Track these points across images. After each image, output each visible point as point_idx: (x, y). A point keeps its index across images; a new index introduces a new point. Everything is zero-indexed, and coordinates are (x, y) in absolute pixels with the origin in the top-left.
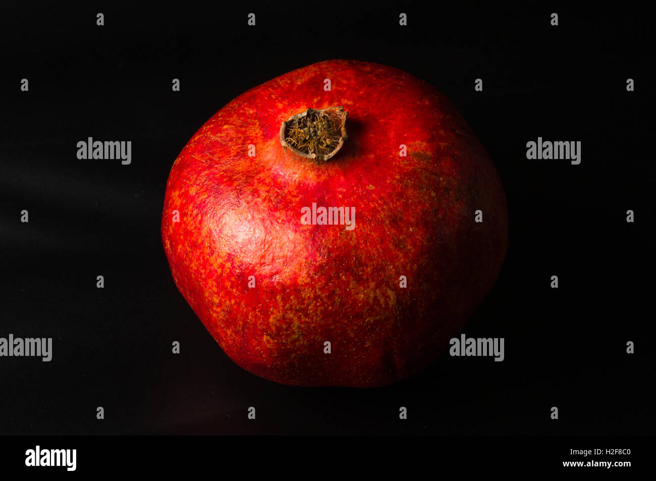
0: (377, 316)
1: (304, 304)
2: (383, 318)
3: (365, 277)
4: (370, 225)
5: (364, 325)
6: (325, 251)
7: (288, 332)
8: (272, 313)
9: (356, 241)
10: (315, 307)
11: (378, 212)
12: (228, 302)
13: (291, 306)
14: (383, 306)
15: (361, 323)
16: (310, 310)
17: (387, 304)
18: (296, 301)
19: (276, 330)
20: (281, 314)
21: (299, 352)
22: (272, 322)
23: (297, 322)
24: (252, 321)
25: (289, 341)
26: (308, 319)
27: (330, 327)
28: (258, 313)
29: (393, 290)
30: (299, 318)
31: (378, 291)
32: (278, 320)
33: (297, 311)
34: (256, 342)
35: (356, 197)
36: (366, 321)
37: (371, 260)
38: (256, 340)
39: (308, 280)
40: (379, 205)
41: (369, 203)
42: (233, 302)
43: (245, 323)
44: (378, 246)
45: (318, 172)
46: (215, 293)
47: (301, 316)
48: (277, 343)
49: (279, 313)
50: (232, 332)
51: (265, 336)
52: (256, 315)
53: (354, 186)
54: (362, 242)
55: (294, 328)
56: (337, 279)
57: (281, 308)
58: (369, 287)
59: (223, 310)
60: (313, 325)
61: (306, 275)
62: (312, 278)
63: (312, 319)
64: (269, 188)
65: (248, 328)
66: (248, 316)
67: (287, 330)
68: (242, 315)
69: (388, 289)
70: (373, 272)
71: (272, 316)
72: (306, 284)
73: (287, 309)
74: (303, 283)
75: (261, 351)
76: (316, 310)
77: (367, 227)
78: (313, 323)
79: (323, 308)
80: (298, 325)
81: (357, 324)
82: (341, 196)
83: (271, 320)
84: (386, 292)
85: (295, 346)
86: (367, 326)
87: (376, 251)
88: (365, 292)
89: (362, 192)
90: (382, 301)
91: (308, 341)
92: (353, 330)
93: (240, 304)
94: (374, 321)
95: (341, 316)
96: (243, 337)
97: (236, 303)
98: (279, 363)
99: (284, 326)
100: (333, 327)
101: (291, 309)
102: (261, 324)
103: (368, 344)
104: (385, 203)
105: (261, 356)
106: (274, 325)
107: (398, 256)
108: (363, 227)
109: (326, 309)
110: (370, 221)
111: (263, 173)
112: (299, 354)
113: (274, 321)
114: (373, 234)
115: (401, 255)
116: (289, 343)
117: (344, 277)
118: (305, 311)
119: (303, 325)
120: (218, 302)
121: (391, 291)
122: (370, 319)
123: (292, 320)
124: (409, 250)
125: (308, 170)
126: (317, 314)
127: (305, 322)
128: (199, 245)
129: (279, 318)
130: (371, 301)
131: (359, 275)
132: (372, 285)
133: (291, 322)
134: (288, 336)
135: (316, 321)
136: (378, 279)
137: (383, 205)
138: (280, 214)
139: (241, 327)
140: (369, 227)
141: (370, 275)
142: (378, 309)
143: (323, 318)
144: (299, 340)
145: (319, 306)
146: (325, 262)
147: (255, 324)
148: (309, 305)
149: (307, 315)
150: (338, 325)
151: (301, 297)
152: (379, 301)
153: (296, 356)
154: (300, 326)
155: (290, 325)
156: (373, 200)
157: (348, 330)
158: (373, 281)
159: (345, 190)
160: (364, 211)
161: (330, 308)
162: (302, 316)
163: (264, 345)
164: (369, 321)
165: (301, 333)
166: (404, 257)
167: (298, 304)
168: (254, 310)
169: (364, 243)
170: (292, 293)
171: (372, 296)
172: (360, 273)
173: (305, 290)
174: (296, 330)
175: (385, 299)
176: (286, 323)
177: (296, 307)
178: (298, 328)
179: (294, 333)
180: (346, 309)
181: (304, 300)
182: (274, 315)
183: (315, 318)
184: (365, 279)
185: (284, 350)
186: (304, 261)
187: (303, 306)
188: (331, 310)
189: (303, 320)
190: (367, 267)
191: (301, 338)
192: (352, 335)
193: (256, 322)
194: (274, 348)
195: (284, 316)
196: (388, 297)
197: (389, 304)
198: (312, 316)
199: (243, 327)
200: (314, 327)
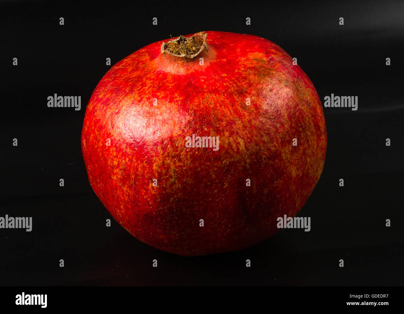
0: (231, 158)
1: (177, 151)
2: (235, 160)
3: (221, 129)
4: (224, 95)
5: (222, 166)
6: (192, 112)
7: (167, 177)
8: (155, 162)
9: (214, 105)
10: (186, 152)
11: (229, 88)
12: (124, 161)
13: (169, 153)
14: (235, 150)
15: (220, 165)
16: (182, 156)
17: (238, 149)
18: (172, 149)
19: (158, 176)
20: (161, 161)
21: (175, 196)
22: (155, 169)
23: (173, 167)
24: (141, 172)
25: (168, 185)
26: (181, 163)
27: (198, 170)
28: (145, 164)
29: (242, 138)
30: (175, 163)
31: (230, 138)
32: (160, 167)
33: (173, 157)
34: (145, 191)
35: (214, 81)
36: (224, 162)
37: (226, 117)
38: (145, 189)
39: (180, 132)
40: (230, 84)
41: (223, 84)
42: (127, 159)
43: (136, 175)
44: (230, 108)
45: (187, 67)
46: (115, 157)
47: (175, 161)
48: (160, 188)
49: (160, 160)
50: (127, 187)
51: (150, 183)
52: (144, 166)
53: (212, 75)
54: (218, 105)
55: (171, 173)
56: (201, 130)
57: (161, 156)
58: (224, 135)
59: (121, 170)
60: (185, 168)
61: (178, 129)
62: (183, 131)
63: (184, 163)
64: (153, 81)
65: (138, 180)
66: (138, 169)
67: (166, 174)
68: (134, 169)
69: (238, 137)
70: (227, 125)
71: (155, 164)
72: (179, 135)
73: (166, 156)
74: (177, 135)
75: (148, 199)
76: (187, 155)
77: (222, 97)
78: (185, 166)
79: (191, 154)
80: (174, 169)
81: (217, 165)
82: (203, 81)
83: (154, 168)
84: (237, 139)
85: (172, 190)
86: (224, 167)
87: (229, 111)
88: (222, 139)
89: (218, 78)
90: (234, 146)
91: (182, 184)
92: (214, 171)
93: (132, 160)
94: (230, 162)
95: (205, 159)
96: (135, 189)
97: (129, 160)
98: (161, 208)
99: (164, 172)
100: (199, 169)
101: (168, 156)
102: (147, 173)
103: (226, 185)
104: (234, 83)
105: (148, 204)
106: (157, 171)
107: (244, 115)
108: (219, 96)
109: (194, 154)
110: (224, 93)
111: (149, 75)
112: (176, 198)
113: (156, 168)
114: (226, 100)
115: (246, 114)
116: (168, 187)
117: (206, 128)
118: (178, 156)
119: (177, 169)
120: (117, 164)
121: (241, 139)
122: (226, 162)
123: (169, 165)
124: (252, 111)
125: (180, 67)
126: (187, 159)
127: (179, 166)
128: (104, 126)
129: (160, 165)
130: (226, 146)
131: (217, 127)
132: (227, 134)
133: (169, 168)
134: (167, 180)
135: (187, 164)
136: (231, 130)
137: (233, 84)
138: (160, 93)
139: (133, 180)
140: (223, 96)
141: (225, 127)
142: (232, 152)
143: (192, 162)
144: (175, 183)
145: (189, 151)
146: (192, 118)
147: (143, 175)
148: (181, 152)
149: (180, 160)
150: (203, 167)
151: (175, 145)
152: (231, 146)
153: (173, 200)
154: (175, 170)
155: (168, 170)
156: (226, 82)
157: (211, 172)
158: (227, 131)
159: (206, 77)
160: (220, 88)
161: (197, 153)
162: (177, 161)
163: (150, 192)
164: (226, 163)
165: (176, 177)
166: (249, 116)
167: (173, 151)
168: (142, 162)
169: (219, 106)
170: (168, 143)
171: (227, 142)
172: (218, 126)
173: (178, 139)
174: (173, 174)
175: (236, 145)
176: (165, 168)
177: (172, 154)
178: (174, 172)
179: (171, 177)
180: (208, 153)
181: (177, 148)
182: (157, 163)
183: (186, 162)
184: (222, 130)
185: (164, 194)
186: (177, 120)
187: (177, 153)
188: (197, 154)
189: (178, 165)
190: (222, 121)
191: (176, 182)
192: (214, 176)
193: (144, 172)
194: (157, 193)
195: (163, 162)
196: (239, 143)
197: (239, 149)
198: (184, 161)
199: (135, 180)
200: (186, 170)
